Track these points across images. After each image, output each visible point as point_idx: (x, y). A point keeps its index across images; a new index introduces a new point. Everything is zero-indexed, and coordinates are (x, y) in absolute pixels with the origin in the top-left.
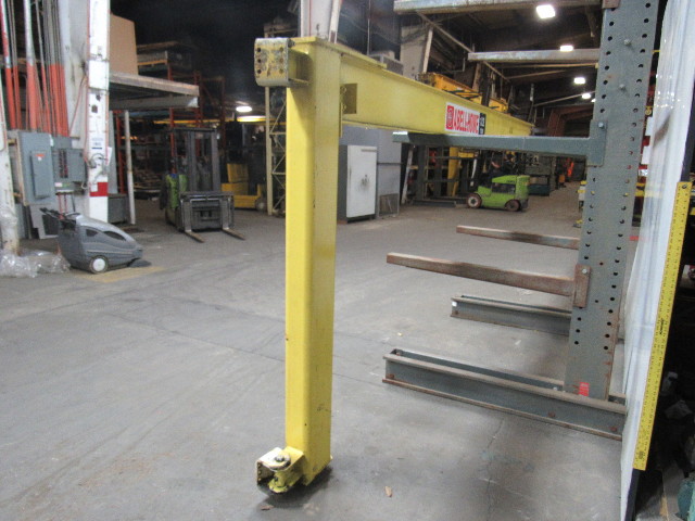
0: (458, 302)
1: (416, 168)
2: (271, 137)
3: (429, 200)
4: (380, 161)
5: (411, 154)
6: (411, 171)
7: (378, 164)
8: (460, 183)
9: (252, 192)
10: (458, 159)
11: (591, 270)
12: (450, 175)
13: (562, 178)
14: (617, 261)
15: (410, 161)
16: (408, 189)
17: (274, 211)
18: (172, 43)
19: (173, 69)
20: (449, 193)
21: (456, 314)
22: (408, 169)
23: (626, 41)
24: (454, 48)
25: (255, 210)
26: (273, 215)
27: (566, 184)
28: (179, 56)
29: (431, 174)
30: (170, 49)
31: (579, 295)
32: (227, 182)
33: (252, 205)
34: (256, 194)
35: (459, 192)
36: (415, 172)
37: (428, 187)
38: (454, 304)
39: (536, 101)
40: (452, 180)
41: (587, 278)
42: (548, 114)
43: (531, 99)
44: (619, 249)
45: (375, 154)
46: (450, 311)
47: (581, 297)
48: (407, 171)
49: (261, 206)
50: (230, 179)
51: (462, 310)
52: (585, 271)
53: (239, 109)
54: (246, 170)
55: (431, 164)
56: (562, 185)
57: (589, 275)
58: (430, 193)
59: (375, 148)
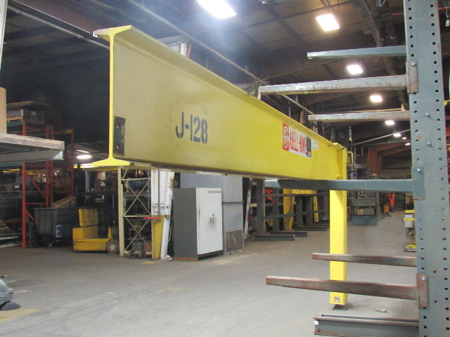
0: (319, 320)
1: (255, 205)
2: (123, 182)
3: (269, 234)
4: (225, 201)
5: (249, 193)
6: (250, 208)
7: (223, 203)
8: (295, 217)
9: (103, 234)
10: (291, 195)
11: (428, 278)
12: (286, 211)
13: (387, 208)
14: (446, 269)
15: (249, 199)
16: (249, 226)
17: (127, 252)
18: (28, 103)
19: (28, 125)
20: (286, 228)
21: (318, 331)
22: (248, 207)
23: (427, 114)
24: (280, 99)
25: (106, 252)
26: (125, 256)
27: (390, 214)
28: (34, 113)
29: (269, 210)
30: (25, 108)
31: (422, 298)
32: (79, 226)
33: (102, 247)
34: (107, 237)
35: (294, 226)
36: (254, 209)
37: (266, 223)
38: (316, 323)
39: (354, 141)
40: (289, 215)
41: (425, 284)
42: (366, 152)
43: (350, 139)
44: (445, 259)
45: (220, 194)
46: (313, 330)
47: (423, 299)
48: (248, 209)
49: (112, 247)
50: (81, 224)
51: (324, 328)
52: (423, 278)
53: (80, 157)
54: (96, 214)
55: (268, 201)
56: (387, 214)
57: (427, 281)
58: (269, 228)
59: (220, 189)
